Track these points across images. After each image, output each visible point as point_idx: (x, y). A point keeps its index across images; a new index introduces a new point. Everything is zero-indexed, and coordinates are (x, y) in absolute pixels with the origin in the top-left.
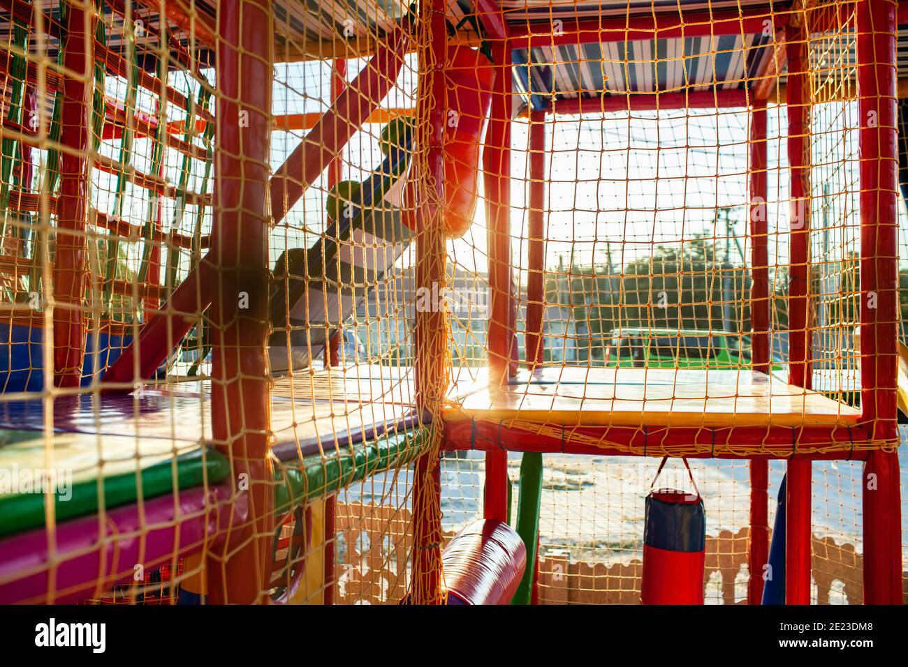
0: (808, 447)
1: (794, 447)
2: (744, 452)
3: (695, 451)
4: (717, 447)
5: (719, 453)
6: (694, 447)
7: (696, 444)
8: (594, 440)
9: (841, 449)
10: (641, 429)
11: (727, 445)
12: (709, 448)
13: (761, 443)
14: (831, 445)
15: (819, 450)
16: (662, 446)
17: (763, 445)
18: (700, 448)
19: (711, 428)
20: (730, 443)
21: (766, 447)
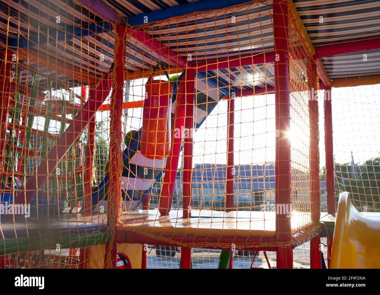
0: (251, 245)
1: (245, 245)
2: (225, 246)
3: (206, 246)
4: (215, 244)
5: (216, 246)
6: (205, 244)
8: (167, 240)
9: (264, 246)
10: (186, 235)
11: (218, 243)
12: (211, 244)
13: (232, 243)
14: (260, 244)
15: (255, 246)
16: (194, 243)
18: (208, 244)
19: (213, 236)
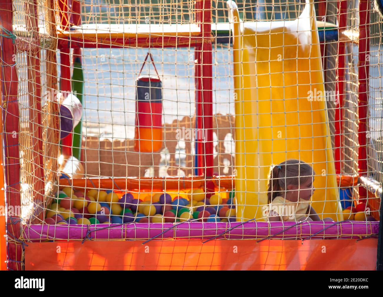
7: (146, 43)
11: (157, 42)
13: (167, 41)
17: (168, 42)
20: (158, 42)
21: (170, 43)
